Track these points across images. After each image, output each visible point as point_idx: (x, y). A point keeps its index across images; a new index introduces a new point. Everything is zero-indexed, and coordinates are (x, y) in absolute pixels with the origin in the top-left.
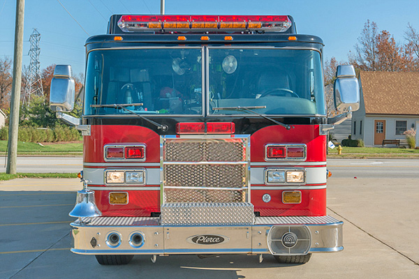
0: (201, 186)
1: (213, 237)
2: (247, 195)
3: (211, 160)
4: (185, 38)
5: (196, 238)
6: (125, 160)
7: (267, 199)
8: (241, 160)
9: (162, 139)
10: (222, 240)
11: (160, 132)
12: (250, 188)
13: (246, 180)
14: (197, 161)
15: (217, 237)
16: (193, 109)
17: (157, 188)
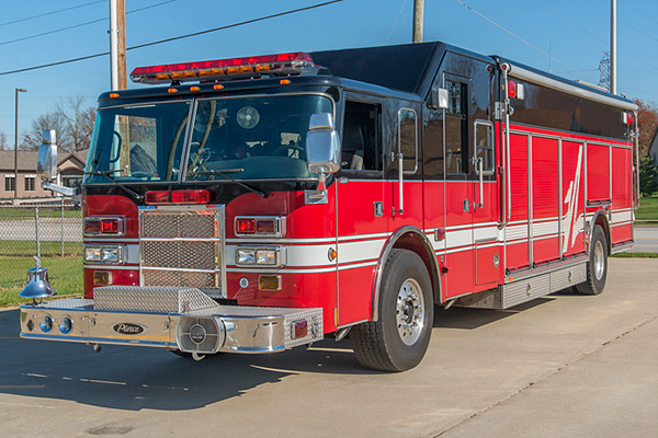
0: (176, 266)
1: (133, 326)
2: (220, 279)
3: (185, 236)
5: (118, 326)
6: (102, 234)
7: (244, 284)
8: (213, 236)
9: (141, 210)
10: (141, 330)
11: (139, 203)
12: (225, 270)
13: (219, 259)
14: (171, 237)
15: (137, 326)
17: (135, 268)
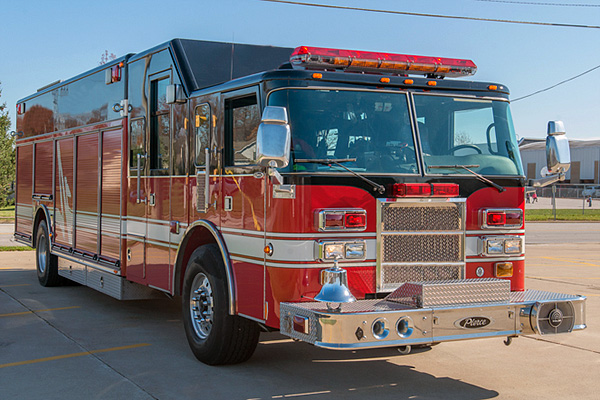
1: (480, 319)
2: (462, 271)
4: (388, 80)
5: (464, 321)
6: (346, 230)
7: (480, 273)
9: (381, 203)
10: (488, 322)
11: (377, 195)
12: (465, 261)
14: (414, 231)
15: (484, 319)
16: (402, 166)
17: (372, 264)
